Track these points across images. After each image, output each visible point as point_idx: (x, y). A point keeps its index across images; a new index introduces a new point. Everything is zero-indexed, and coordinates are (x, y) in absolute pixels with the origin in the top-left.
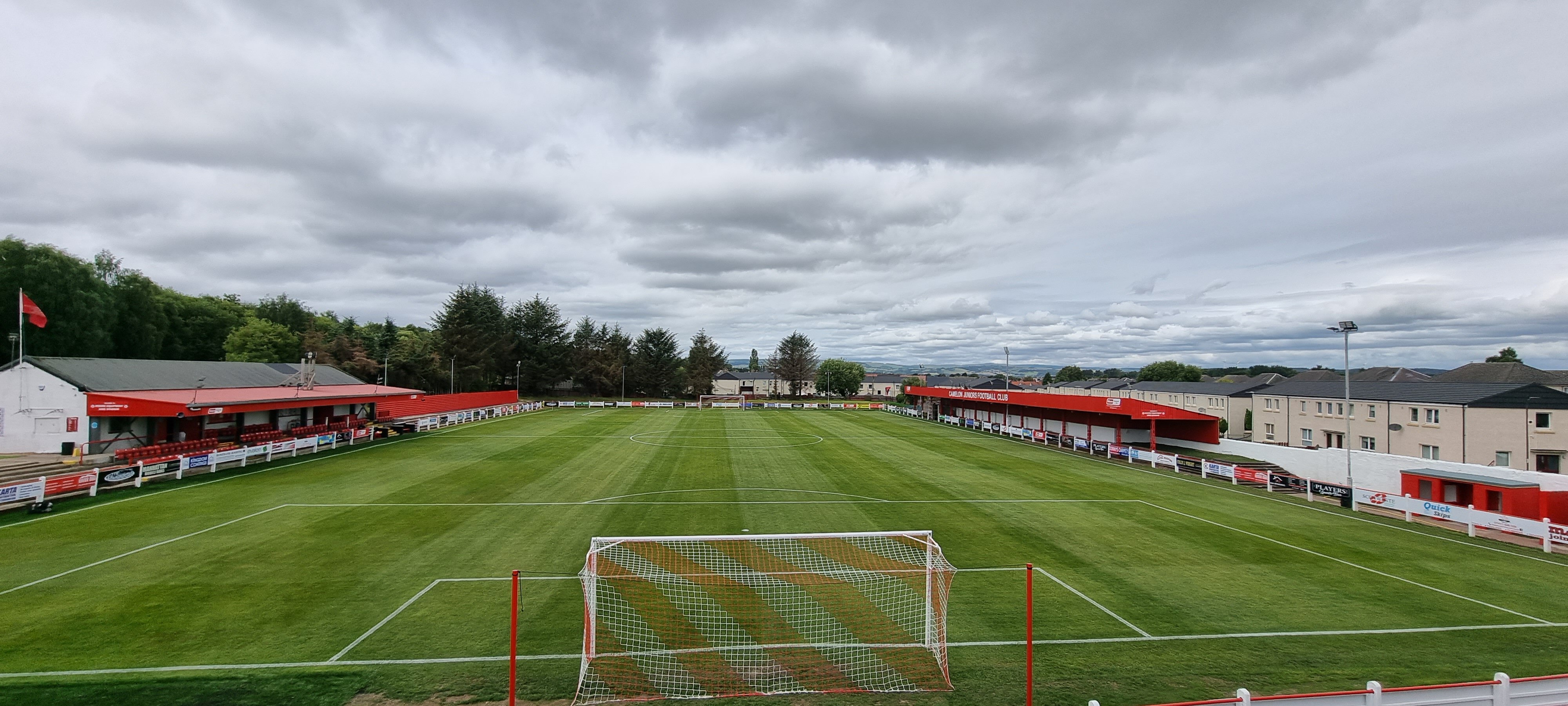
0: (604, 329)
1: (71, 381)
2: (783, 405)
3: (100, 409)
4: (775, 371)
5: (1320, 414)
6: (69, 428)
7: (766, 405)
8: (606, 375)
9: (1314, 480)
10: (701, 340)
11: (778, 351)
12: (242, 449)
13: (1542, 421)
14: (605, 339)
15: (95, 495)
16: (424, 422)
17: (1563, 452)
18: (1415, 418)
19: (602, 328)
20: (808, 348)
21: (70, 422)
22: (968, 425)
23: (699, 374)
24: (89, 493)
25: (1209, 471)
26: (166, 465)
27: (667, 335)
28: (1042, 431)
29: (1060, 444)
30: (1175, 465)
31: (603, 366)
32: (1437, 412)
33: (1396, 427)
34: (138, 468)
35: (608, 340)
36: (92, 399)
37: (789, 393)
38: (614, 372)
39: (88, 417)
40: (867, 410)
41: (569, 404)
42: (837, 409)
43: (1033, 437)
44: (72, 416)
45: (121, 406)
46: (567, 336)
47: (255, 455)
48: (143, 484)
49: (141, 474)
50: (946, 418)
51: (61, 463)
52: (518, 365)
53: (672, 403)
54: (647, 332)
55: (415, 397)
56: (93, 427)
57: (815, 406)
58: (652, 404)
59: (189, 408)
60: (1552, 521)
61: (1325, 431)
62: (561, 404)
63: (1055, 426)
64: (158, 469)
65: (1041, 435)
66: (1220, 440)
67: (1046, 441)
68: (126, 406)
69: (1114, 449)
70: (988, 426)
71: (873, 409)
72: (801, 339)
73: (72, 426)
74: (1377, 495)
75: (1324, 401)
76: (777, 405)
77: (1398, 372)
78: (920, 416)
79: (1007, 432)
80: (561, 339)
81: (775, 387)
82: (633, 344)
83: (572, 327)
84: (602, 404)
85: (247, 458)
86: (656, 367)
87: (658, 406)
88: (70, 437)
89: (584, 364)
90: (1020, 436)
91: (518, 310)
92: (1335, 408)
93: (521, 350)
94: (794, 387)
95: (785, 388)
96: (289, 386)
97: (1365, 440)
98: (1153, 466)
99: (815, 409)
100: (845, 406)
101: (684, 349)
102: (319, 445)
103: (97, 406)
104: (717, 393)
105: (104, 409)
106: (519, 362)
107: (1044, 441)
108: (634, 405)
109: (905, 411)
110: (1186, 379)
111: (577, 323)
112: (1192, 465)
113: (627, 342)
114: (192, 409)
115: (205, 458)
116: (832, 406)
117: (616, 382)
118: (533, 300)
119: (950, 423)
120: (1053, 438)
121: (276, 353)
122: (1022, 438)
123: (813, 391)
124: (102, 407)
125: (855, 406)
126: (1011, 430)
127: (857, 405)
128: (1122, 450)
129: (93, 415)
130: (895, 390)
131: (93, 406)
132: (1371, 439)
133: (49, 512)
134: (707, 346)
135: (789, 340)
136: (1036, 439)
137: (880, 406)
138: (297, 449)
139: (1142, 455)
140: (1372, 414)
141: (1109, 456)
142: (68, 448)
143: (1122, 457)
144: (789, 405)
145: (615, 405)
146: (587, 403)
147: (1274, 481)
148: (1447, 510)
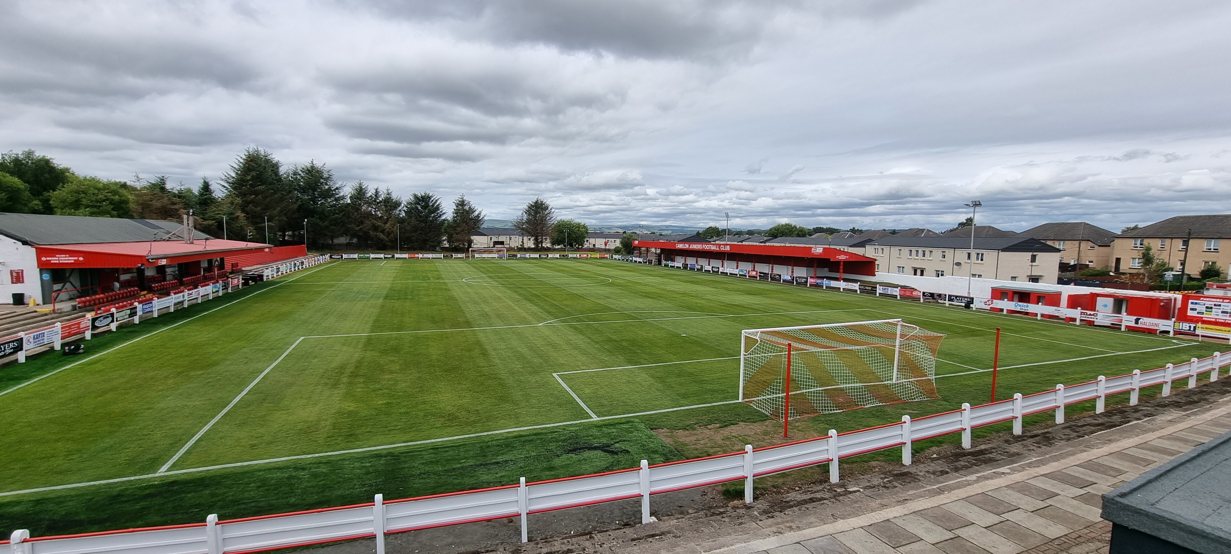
0: (377, 192)
1: (9, 235)
2: (533, 256)
3: (52, 262)
4: (523, 229)
5: (910, 257)
6: (14, 280)
7: (519, 256)
8: (383, 231)
9: (950, 294)
10: (462, 204)
11: (524, 213)
12: (171, 297)
13: (1033, 259)
14: (378, 201)
15: (90, 339)
16: (269, 273)
17: (1041, 276)
18: (969, 257)
19: (375, 191)
20: (547, 211)
21: (15, 274)
22: (690, 268)
23: (463, 231)
24: (85, 337)
25: (881, 292)
26: (129, 310)
27: (432, 199)
28: (754, 270)
29: (769, 279)
30: (858, 289)
31: (379, 224)
32: (982, 254)
33: (958, 264)
34: (113, 313)
35: (381, 202)
36: (41, 252)
37: (533, 246)
38: (390, 229)
39: (38, 269)
40: (596, 258)
41: (352, 256)
42: (574, 258)
43: (747, 275)
44: (16, 268)
45: (76, 258)
46: (343, 198)
47: (178, 302)
48: (119, 327)
49: (115, 320)
50: (670, 263)
51: (36, 312)
52: (305, 223)
53: (442, 255)
54: (416, 196)
55: (267, 250)
56: (44, 278)
57: (558, 256)
58: (425, 256)
59: (148, 259)
60: (1082, 309)
61: (913, 268)
62: (345, 256)
63: (764, 268)
64: (122, 316)
65: (754, 273)
66: (876, 273)
67: (758, 277)
68: (81, 259)
69: (813, 280)
70: (709, 268)
71: (601, 258)
72: (542, 204)
73: (18, 277)
74: (988, 301)
75: (914, 250)
76: (527, 256)
77: (925, 232)
78: (646, 262)
79: (725, 271)
80: (336, 200)
81: (523, 242)
82: (403, 205)
83: (347, 191)
84: (382, 256)
85: (175, 304)
86: (426, 225)
87: (431, 257)
88: (18, 289)
89: (362, 223)
90: (737, 275)
91: (295, 173)
92: (921, 253)
93: (305, 210)
94: (537, 242)
95: (530, 243)
96: (168, 241)
97: (938, 272)
98: (842, 290)
99: (557, 258)
100: (580, 256)
101: (448, 211)
102: (213, 293)
103: (48, 259)
104: (475, 246)
105: (58, 262)
106: (306, 220)
107: (757, 277)
108: (410, 256)
109: (631, 259)
110: (798, 236)
111: (352, 187)
112: (870, 288)
113: (397, 204)
114: (150, 260)
115: (151, 305)
116: (570, 256)
117: (392, 238)
118: (309, 165)
119: (674, 267)
120: (764, 276)
121: (113, 209)
122: (738, 276)
123: (549, 245)
124: (54, 260)
125: (588, 256)
126: (728, 270)
127: (589, 255)
128: (819, 281)
129: (43, 267)
130: (616, 243)
131: (44, 259)
132: (942, 271)
133: (83, 353)
134: (467, 208)
135: (533, 204)
136: (749, 276)
137: (606, 256)
138: (202, 296)
139: (834, 284)
140: (944, 257)
141: (808, 286)
142: (19, 299)
143: (818, 286)
144: (537, 256)
145: (393, 257)
146: (368, 255)
147: (925, 296)
148: (1027, 306)
